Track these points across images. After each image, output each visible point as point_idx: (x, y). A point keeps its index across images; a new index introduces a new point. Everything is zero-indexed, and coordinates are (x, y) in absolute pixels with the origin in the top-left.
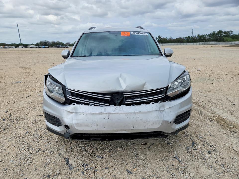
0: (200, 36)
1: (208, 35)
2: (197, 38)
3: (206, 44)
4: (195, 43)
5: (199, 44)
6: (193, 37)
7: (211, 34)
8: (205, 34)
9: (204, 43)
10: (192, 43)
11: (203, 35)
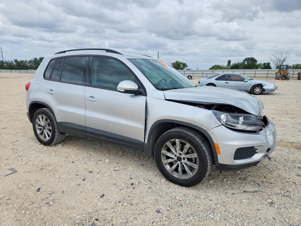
0: (18, 61)
1: (28, 61)
2: (14, 63)
3: (30, 72)
4: (13, 71)
5: (20, 72)
6: (9, 63)
7: (32, 61)
8: (25, 60)
9: (26, 71)
10: (9, 71)
11: (22, 61)
